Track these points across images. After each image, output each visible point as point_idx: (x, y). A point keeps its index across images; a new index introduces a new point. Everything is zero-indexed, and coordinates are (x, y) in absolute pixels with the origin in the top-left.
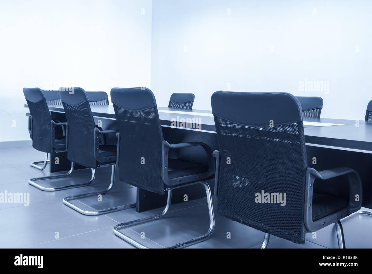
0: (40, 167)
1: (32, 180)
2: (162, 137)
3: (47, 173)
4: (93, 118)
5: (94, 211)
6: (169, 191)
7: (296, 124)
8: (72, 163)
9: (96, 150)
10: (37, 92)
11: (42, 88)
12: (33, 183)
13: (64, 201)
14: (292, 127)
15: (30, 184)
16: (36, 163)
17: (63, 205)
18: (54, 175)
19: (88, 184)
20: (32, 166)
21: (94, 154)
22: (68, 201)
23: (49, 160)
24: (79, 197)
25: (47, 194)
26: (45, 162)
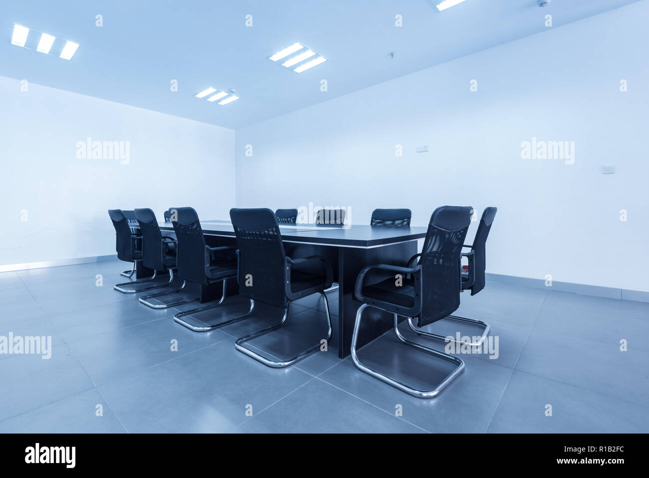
0: (128, 275)
1: (117, 286)
2: (205, 243)
3: (134, 278)
4: (160, 231)
5: (163, 305)
6: (224, 281)
7: (274, 229)
8: (155, 270)
9: (163, 256)
10: (118, 212)
11: (122, 209)
12: (117, 288)
13: (140, 299)
14: (273, 231)
15: (115, 289)
16: (126, 272)
17: (140, 303)
18: (140, 280)
19: (168, 285)
20: (122, 275)
21: (162, 259)
22: (144, 299)
23: (135, 269)
24: (154, 296)
25: (129, 296)
26: (132, 271)
